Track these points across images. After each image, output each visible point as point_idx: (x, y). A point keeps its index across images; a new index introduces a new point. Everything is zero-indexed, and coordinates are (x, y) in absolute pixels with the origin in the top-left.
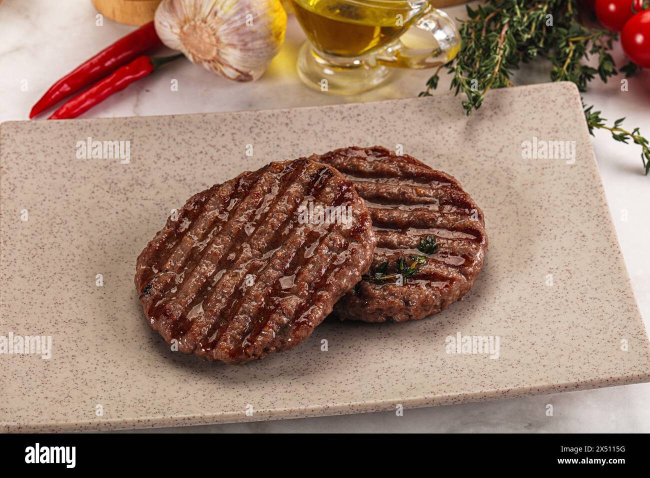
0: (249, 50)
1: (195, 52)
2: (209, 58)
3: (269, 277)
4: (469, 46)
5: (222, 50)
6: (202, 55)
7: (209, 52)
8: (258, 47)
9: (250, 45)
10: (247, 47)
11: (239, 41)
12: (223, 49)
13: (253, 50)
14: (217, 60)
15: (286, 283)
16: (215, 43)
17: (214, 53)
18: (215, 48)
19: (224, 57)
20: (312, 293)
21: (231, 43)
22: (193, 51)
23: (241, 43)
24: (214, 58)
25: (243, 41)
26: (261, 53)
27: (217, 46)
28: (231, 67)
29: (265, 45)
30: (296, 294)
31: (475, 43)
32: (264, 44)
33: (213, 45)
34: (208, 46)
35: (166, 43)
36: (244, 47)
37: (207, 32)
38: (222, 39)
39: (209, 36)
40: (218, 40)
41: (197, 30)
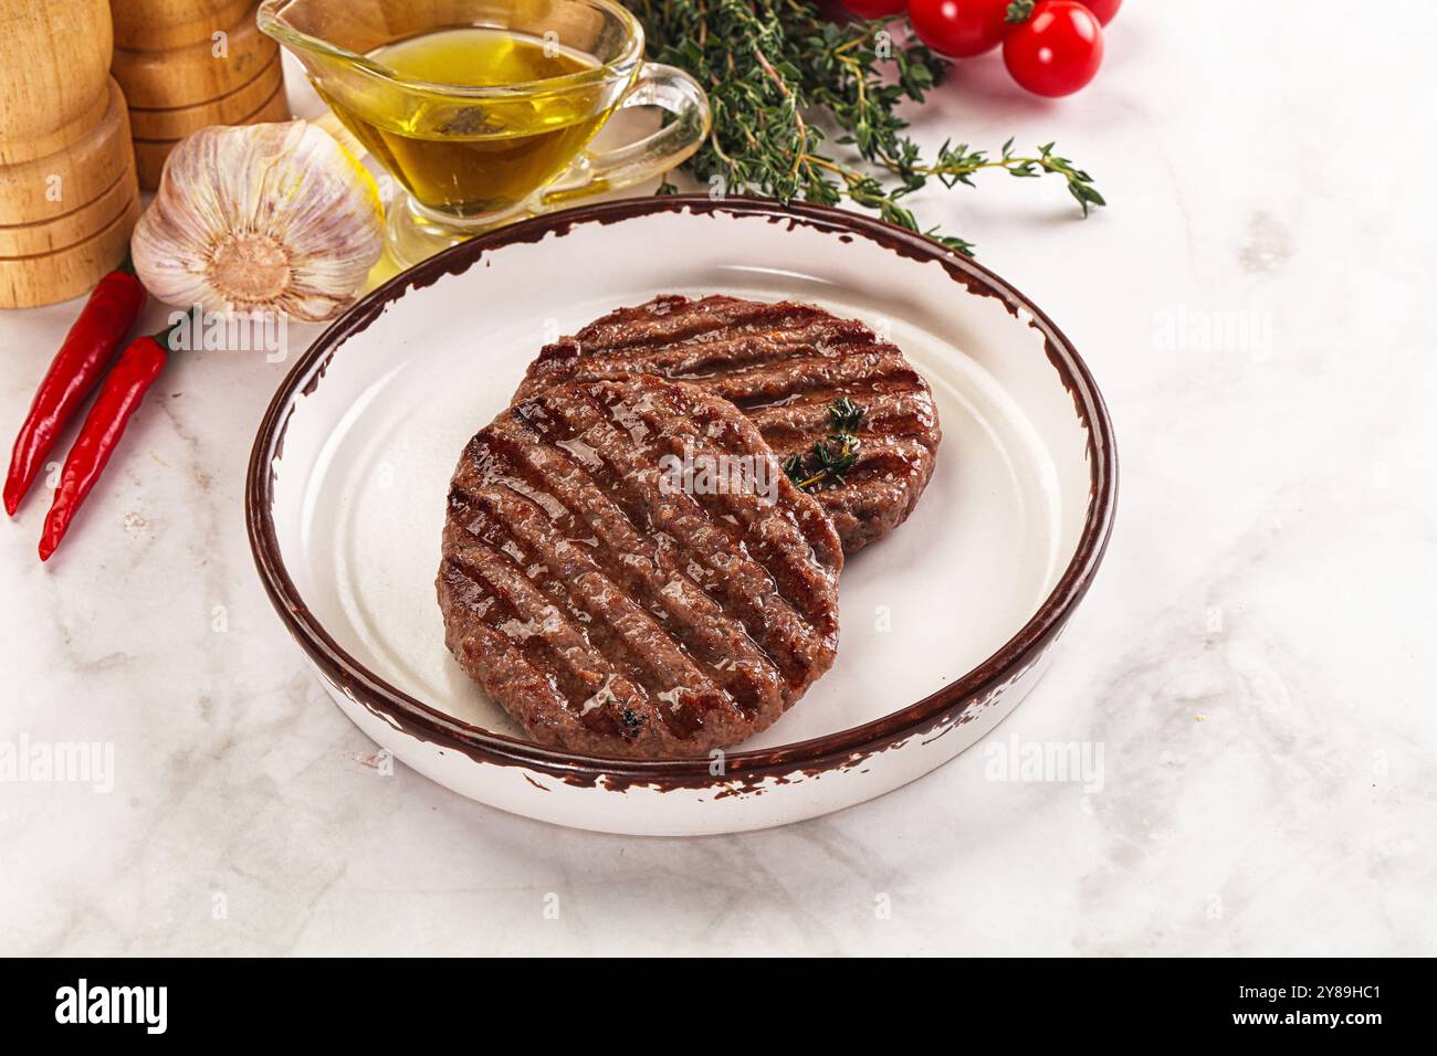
0: (348, 251)
1: (241, 295)
2: (275, 293)
4: (718, 108)
5: (301, 270)
6: (257, 295)
7: (274, 282)
8: (364, 240)
9: (351, 242)
10: (347, 247)
11: (330, 240)
12: (303, 266)
13: (356, 249)
14: (290, 293)
16: (285, 261)
17: (285, 282)
18: (288, 269)
19: (305, 280)
21: (314, 250)
22: (236, 293)
23: (334, 244)
24: (285, 290)
25: (337, 237)
26: (371, 248)
27: (289, 265)
28: (319, 295)
29: (373, 233)
31: (722, 99)
32: (371, 232)
33: (283, 265)
34: (269, 272)
36: (341, 249)
37: (264, 245)
38: (297, 248)
39: (270, 251)
40: (290, 254)
41: (242, 250)
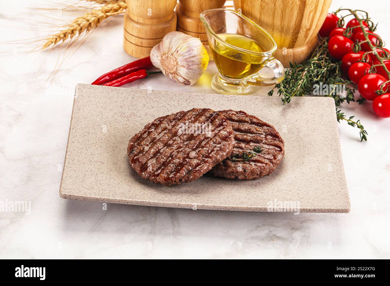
0: (190, 69)
1: (166, 69)
2: (172, 72)
3: (186, 151)
5: (178, 68)
6: (169, 70)
7: (172, 69)
8: (194, 68)
10: (190, 68)
11: (186, 64)
14: (175, 73)
15: (193, 154)
16: (176, 65)
17: (175, 69)
18: (176, 67)
19: (179, 71)
20: (203, 159)
21: (182, 65)
22: (165, 68)
24: (174, 72)
25: (188, 64)
26: (196, 71)
27: (176, 66)
28: (181, 77)
30: (197, 159)
34: (172, 66)
35: (154, 64)
36: (189, 68)
37: (173, 59)
38: (179, 63)
39: (173, 62)
40: (177, 63)
41: (169, 58)
